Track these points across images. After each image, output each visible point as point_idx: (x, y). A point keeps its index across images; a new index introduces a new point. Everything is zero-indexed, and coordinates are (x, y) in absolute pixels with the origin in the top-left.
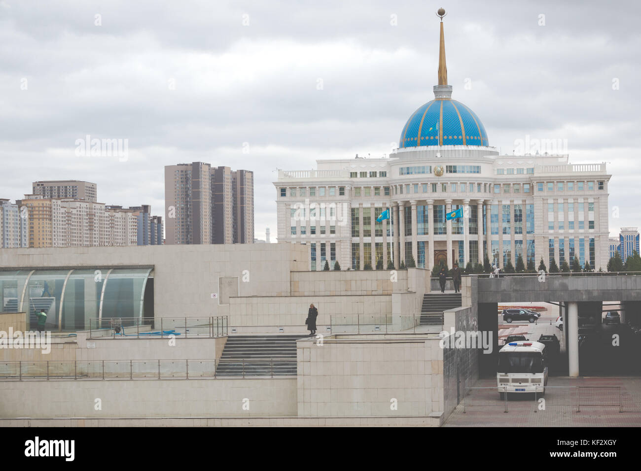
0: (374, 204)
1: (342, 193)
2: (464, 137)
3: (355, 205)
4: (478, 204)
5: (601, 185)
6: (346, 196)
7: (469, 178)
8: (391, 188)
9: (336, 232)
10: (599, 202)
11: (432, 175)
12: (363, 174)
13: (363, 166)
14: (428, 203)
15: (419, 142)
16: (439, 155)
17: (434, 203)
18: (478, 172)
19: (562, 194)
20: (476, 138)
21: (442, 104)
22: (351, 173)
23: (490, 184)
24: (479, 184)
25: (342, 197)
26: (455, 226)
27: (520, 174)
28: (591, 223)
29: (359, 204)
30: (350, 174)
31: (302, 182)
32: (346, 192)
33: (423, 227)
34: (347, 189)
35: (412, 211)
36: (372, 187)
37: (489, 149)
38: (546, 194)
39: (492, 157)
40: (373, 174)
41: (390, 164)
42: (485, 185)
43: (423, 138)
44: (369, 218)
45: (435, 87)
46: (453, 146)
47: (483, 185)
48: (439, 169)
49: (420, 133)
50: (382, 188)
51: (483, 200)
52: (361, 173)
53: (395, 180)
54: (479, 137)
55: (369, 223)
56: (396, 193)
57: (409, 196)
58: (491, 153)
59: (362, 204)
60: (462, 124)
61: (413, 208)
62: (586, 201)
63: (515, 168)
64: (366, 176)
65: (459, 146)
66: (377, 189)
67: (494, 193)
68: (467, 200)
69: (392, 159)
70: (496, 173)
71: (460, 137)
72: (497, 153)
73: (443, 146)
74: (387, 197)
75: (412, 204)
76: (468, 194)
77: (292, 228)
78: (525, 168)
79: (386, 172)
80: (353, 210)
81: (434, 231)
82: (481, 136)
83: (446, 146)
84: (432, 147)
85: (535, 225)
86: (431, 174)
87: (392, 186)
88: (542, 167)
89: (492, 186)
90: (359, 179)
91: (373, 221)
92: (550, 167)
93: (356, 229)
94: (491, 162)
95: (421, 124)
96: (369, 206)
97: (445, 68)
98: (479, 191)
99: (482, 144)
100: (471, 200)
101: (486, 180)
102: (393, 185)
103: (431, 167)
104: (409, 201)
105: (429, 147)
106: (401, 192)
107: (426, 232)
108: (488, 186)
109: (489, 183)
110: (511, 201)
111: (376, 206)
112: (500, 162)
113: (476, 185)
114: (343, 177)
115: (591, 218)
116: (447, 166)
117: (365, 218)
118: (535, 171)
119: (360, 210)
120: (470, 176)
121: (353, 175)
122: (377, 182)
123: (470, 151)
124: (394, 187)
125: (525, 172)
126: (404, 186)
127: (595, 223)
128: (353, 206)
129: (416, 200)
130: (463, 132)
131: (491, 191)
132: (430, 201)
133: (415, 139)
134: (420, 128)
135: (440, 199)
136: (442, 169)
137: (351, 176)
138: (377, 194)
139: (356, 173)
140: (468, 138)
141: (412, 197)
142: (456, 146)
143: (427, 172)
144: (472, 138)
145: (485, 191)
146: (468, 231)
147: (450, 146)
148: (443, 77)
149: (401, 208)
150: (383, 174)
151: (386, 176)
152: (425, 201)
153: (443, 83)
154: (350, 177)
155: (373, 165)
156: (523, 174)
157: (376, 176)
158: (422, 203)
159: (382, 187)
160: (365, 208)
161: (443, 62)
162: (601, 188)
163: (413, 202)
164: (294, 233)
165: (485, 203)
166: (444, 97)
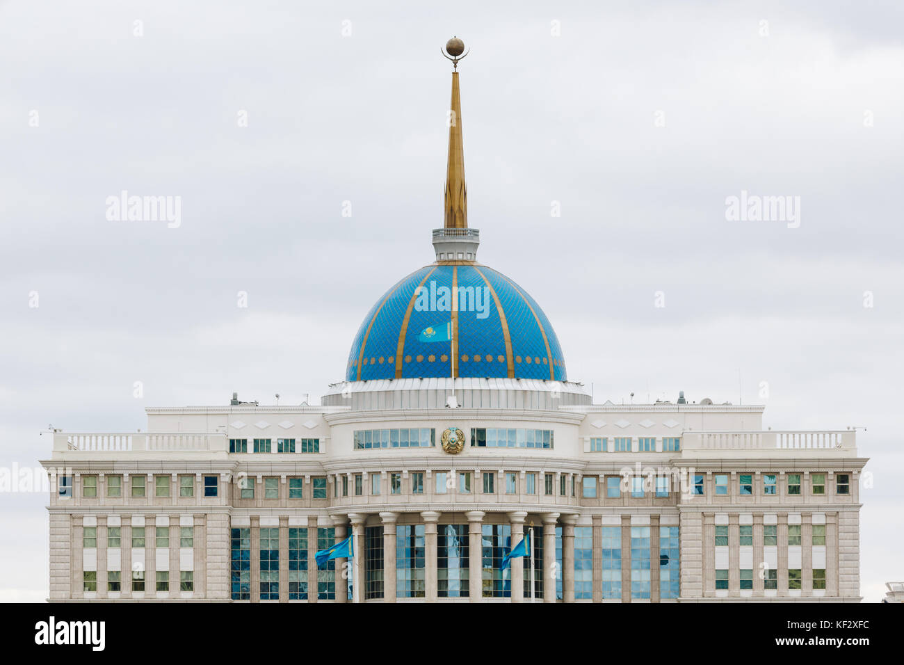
0: (287, 519)
1: (211, 491)
2: (510, 359)
3: (242, 522)
4: (544, 524)
5: (844, 482)
6: (221, 500)
7: (526, 459)
8: (331, 480)
9: (196, 586)
10: (836, 525)
11: (437, 451)
12: (262, 445)
13: (262, 424)
14: (426, 519)
15: (399, 367)
16: (453, 402)
17: (439, 518)
18: (546, 446)
19: (749, 503)
20: (537, 360)
21: (455, 276)
22: (232, 442)
23: (574, 476)
24: (549, 476)
25: (211, 501)
26: (489, 577)
27: (647, 450)
28: (820, 574)
29: (251, 519)
30: (228, 445)
31: (113, 462)
32: (222, 487)
33: (409, 578)
34: (224, 479)
35: (385, 537)
36: (284, 476)
37: (570, 389)
38: (709, 502)
39: (579, 409)
40: (287, 446)
41: (329, 423)
42: (563, 477)
43: (408, 359)
44: (275, 554)
45: (436, 233)
46: (483, 380)
47: (558, 478)
48: (454, 436)
49: (401, 345)
50: (307, 481)
51: (558, 515)
52: (256, 441)
53: (343, 461)
54: (545, 360)
55: (275, 566)
56: (345, 494)
57: (379, 501)
58: (575, 399)
59: (258, 519)
60: (505, 326)
61: (388, 530)
62: (807, 520)
63: (635, 438)
64: (269, 451)
65: (499, 380)
66: (296, 481)
67: (583, 498)
68: (520, 515)
69: (331, 410)
70: (587, 447)
71: (501, 358)
72: (586, 400)
73: (459, 380)
74: (320, 502)
75: (384, 520)
76: (523, 498)
77: (87, 575)
78: (659, 438)
79: (317, 441)
80: (236, 534)
81: (439, 587)
82: (550, 355)
83: (467, 380)
84: (433, 380)
85: (684, 578)
86: (433, 450)
87: (334, 475)
88: (703, 436)
89: (578, 479)
90: (249, 456)
91: (284, 561)
92: (721, 436)
93: (243, 580)
94: (579, 423)
95: (405, 323)
96: (275, 522)
97: (463, 185)
98: (549, 491)
99: (552, 375)
100: (530, 514)
101: (566, 464)
102: (337, 473)
103: (433, 431)
104: (377, 514)
105: (426, 380)
106: (359, 491)
107: (417, 589)
108: (568, 479)
109: (572, 473)
110: (623, 518)
111: (294, 522)
112: (598, 422)
113: (542, 477)
114: (215, 452)
115: (819, 563)
116: (473, 430)
117: (264, 554)
118: (684, 446)
119: (254, 532)
120: (528, 455)
121: (236, 446)
122: (295, 464)
123: (525, 392)
124: (339, 479)
125: (659, 447)
126: (365, 477)
127: (828, 574)
128: (237, 523)
129: (394, 512)
130: (508, 346)
131: (577, 492)
132: (431, 515)
133: (391, 360)
134: (403, 333)
135: (457, 509)
136: (461, 436)
137: (232, 450)
138: (295, 494)
139: (245, 442)
140: (519, 359)
141: (386, 503)
142: (492, 380)
143: (425, 445)
144: (528, 360)
145: (563, 493)
146: (522, 591)
147: (475, 380)
148: (456, 208)
149: (356, 532)
150: (311, 445)
151: (317, 449)
152: (419, 513)
153: (458, 223)
154: (228, 451)
155: (286, 423)
156: (655, 452)
157: (293, 451)
158: (409, 519)
159: (308, 477)
160: (263, 530)
161: (457, 171)
162: (843, 490)
163: (387, 517)
164: (92, 588)
165: (562, 523)
166: (460, 257)
